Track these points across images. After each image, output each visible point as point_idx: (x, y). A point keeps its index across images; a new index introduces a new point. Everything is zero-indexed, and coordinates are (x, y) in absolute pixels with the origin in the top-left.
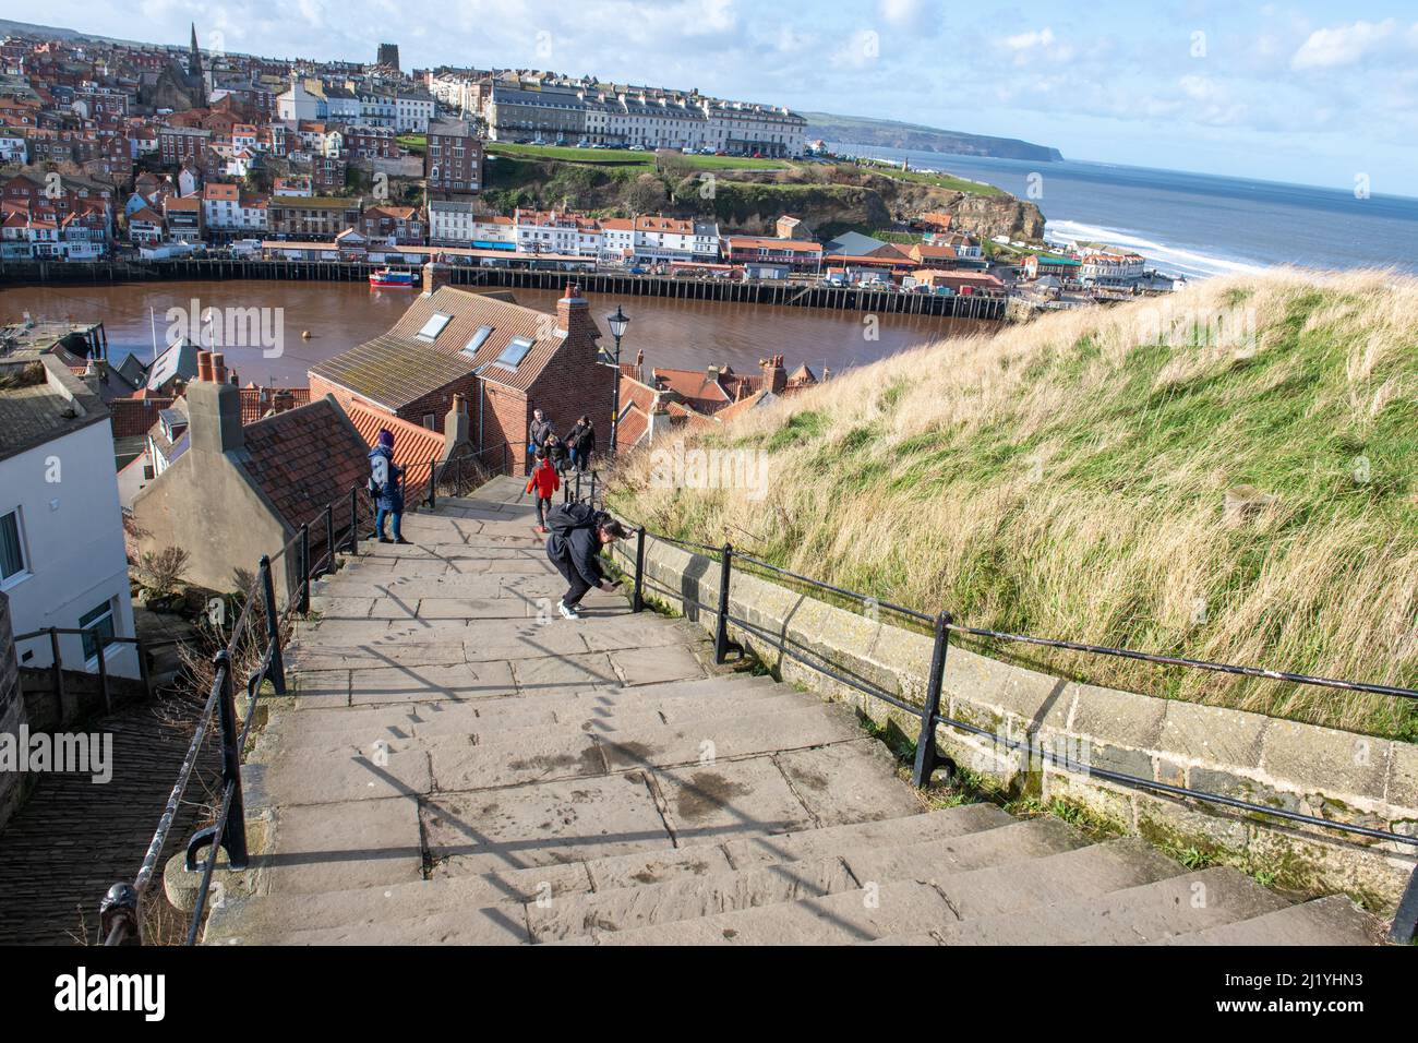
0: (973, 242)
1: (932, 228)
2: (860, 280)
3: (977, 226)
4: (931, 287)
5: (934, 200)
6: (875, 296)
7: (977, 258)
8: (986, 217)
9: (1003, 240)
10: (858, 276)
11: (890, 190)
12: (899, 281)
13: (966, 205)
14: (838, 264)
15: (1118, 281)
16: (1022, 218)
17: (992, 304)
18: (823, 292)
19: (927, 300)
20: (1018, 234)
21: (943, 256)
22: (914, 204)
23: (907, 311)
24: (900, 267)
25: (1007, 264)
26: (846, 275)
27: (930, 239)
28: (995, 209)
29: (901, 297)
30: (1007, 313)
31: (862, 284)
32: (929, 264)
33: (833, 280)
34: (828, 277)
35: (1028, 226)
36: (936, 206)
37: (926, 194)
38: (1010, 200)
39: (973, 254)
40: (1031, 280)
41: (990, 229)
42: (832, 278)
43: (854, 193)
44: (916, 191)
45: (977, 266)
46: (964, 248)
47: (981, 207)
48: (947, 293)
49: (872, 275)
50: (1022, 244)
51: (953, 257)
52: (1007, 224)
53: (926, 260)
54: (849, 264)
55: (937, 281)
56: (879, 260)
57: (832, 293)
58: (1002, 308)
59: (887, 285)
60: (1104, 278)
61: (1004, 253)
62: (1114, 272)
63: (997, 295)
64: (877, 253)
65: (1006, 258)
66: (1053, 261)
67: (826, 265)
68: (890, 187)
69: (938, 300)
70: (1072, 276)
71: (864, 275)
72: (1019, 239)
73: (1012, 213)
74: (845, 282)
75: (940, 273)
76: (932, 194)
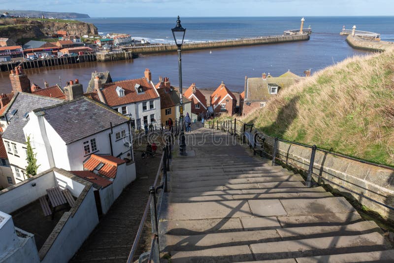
0: (77, 38)
1: (61, 36)
2: (41, 56)
3: (76, 33)
4: (69, 54)
5: (58, 27)
6: (49, 60)
7: (80, 43)
8: (78, 30)
9: (86, 36)
10: (40, 55)
11: (41, 25)
12: (56, 54)
13: (70, 27)
14: (31, 52)
15: (126, 43)
16: (90, 29)
17: (91, 56)
18: (28, 63)
19: (69, 58)
20: (90, 34)
21: (69, 43)
22: (51, 29)
23: (63, 63)
24: (54, 50)
25: (90, 44)
26: (35, 55)
27: (62, 39)
28: (80, 27)
29: (59, 59)
30: (97, 58)
31: (43, 57)
32: (64, 47)
33: (31, 58)
34: (28, 57)
35: (93, 31)
36: (59, 29)
37: (54, 25)
38: (83, 24)
39: (79, 41)
40: (100, 47)
41: (80, 34)
42: (30, 57)
43: (27, 27)
44: (50, 24)
45: (82, 45)
46: (75, 40)
47: (75, 27)
48: (75, 55)
49: (45, 54)
50: (92, 37)
51: (72, 43)
52: (86, 31)
53: (63, 46)
54: (35, 51)
55: (70, 51)
56: (46, 48)
57: (32, 63)
58: (95, 57)
59: (52, 56)
60: (121, 43)
61: (88, 40)
62: (124, 41)
63: (92, 53)
64: (44, 46)
65: (89, 42)
66: (104, 40)
67: (25, 53)
68: (40, 24)
69: (73, 58)
70: (112, 44)
71: (42, 54)
72: (91, 36)
73: (86, 27)
74: (35, 57)
75: (70, 49)
76: (56, 25)
